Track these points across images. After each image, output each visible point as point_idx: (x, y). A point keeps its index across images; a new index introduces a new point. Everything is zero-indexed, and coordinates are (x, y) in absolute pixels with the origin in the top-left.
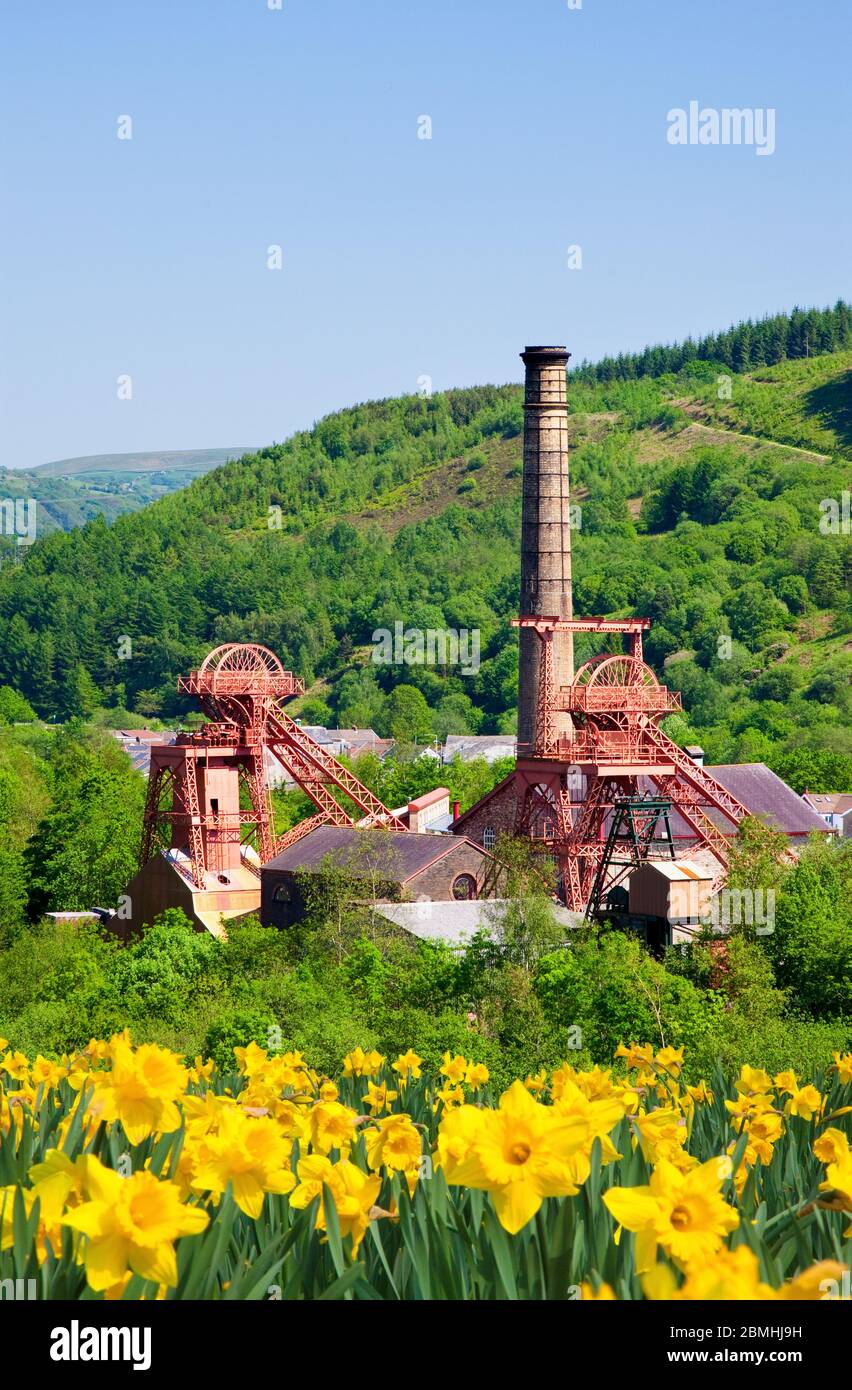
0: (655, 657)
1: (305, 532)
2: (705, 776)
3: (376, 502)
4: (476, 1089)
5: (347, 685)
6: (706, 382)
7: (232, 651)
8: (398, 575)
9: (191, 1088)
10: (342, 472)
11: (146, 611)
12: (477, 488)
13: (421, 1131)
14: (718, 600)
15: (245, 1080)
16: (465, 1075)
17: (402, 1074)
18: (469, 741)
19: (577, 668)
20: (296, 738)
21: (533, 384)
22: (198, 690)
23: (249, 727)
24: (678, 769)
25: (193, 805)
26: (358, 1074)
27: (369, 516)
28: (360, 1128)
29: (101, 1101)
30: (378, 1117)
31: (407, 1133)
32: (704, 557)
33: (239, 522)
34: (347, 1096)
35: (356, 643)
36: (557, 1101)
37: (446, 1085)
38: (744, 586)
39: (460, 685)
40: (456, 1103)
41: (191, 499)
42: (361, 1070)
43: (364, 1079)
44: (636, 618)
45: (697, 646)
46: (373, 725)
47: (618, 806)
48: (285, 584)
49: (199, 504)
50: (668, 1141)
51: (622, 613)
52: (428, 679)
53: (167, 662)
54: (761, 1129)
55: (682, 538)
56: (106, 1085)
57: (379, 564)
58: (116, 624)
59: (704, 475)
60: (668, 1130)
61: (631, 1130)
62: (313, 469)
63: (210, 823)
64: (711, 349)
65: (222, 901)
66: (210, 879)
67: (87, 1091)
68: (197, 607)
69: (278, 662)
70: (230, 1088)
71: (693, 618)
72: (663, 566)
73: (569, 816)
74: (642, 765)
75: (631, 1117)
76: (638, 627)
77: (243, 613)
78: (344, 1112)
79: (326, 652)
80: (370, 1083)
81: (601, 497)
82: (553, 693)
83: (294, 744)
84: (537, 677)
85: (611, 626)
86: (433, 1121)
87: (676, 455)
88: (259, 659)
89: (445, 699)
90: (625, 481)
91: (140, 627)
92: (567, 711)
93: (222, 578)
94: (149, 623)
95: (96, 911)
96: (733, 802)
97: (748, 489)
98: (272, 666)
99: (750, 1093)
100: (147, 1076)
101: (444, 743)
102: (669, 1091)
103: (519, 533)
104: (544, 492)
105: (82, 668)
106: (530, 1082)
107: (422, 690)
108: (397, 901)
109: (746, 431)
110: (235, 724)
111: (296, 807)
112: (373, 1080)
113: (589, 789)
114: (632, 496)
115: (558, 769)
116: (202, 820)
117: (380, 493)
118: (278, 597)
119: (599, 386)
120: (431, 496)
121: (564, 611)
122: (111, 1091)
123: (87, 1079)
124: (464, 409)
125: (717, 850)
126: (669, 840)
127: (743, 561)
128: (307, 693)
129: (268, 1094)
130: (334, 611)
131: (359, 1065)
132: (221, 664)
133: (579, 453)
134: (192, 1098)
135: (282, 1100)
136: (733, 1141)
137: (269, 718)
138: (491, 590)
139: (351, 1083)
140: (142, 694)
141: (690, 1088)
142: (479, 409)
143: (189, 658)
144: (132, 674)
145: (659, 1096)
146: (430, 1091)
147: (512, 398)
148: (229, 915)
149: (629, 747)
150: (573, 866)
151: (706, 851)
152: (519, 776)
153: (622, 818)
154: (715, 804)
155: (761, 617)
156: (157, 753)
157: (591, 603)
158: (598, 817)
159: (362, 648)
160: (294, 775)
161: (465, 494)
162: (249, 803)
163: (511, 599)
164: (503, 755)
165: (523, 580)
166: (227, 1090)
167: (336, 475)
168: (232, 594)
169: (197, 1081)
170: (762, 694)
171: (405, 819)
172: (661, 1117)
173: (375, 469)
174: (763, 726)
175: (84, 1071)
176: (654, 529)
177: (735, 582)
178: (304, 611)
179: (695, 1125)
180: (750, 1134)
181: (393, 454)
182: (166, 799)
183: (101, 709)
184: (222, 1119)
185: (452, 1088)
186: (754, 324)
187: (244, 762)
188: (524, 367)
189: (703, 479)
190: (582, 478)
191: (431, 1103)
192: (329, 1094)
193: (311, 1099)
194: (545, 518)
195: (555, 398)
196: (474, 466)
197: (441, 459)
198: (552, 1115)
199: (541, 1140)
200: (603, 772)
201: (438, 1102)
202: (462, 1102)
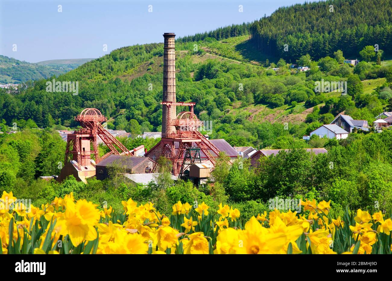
0: (197, 112)
1: (108, 80)
2: (209, 142)
3: (126, 72)
4: (234, 220)
5: (118, 119)
6: (210, 43)
7: (88, 111)
8: (131, 91)
9: (102, 220)
10: (117, 65)
11: (66, 99)
12: (152, 69)
13: (208, 240)
14: (213, 98)
15: (127, 216)
16: (229, 213)
17: (200, 213)
18: (150, 133)
19: (177, 115)
20: (105, 132)
21: (166, 43)
22: (80, 120)
23: (93, 129)
24: (202, 140)
25: (78, 149)
26: (179, 213)
27: (124, 76)
28: (180, 238)
29: (60, 226)
30: (188, 233)
31: (202, 241)
32: (209, 87)
33: (90, 77)
34: (174, 224)
35: (121, 108)
36: (271, 226)
37: (220, 219)
38: (219, 94)
39: (147, 119)
40: (225, 227)
41: (78, 72)
42: (181, 211)
43: (182, 216)
44: (192, 102)
45: (207, 110)
46: (125, 129)
47: (187, 150)
48: (102, 93)
49: (80, 72)
50: (322, 244)
51: (188, 101)
52: (139, 118)
53: (72, 113)
54: (366, 239)
55: (204, 82)
56: (62, 218)
57: (126, 88)
58: (59, 103)
59: (210, 67)
60: (323, 239)
61: (306, 239)
62: (110, 64)
63: (83, 154)
64: (212, 35)
65: (86, 174)
66: (82, 168)
67: (53, 221)
68: (80, 99)
69: (100, 113)
70: (120, 220)
71: (207, 102)
72: (199, 89)
73: (174, 152)
74: (193, 139)
75: (306, 233)
76: (192, 104)
77: (91, 101)
78: (173, 231)
79: (113, 111)
80: (185, 218)
81: (183, 72)
82: (171, 121)
83: (104, 134)
84: (167, 117)
85: (186, 104)
86: (214, 235)
87: (202, 61)
88: (95, 112)
89: (144, 123)
90: (190, 68)
91: (65, 104)
92: (174, 126)
93: (86, 91)
94: (67, 103)
95: (53, 176)
96: (216, 148)
97: (220, 70)
98: (99, 114)
99: (362, 222)
100: (81, 215)
101: (143, 134)
102: (324, 221)
103: (162, 81)
104: (169, 70)
105: (50, 114)
106: (259, 217)
107: (137, 120)
108: (131, 174)
109: (220, 55)
110: (89, 129)
111: (105, 150)
112: (186, 216)
113: (180, 145)
114: (191, 72)
115: (172, 140)
116: (81, 153)
117: (127, 70)
118: (101, 97)
119: (183, 44)
120: (140, 71)
121: (174, 100)
122: (64, 221)
123: (53, 215)
124: (149, 49)
125: (212, 161)
126: (200, 158)
127: (219, 88)
128: (108, 121)
129: (138, 223)
130: (115, 100)
131: (180, 209)
132: (86, 113)
133: (178, 61)
134: (102, 224)
135: (144, 225)
136: (354, 245)
137: (98, 127)
138: (156, 95)
139: (176, 218)
140: (65, 121)
141: (333, 220)
142: (152, 49)
143: (78, 112)
144: (63, 116)
145: (319, 224)
146: (213, 221)
147: (161, 47)
148: (87, 177)
149: (190, 135)
150: (176, 165)
151: (209, 161)
152: (162, 142)
153: (188, 153)
154: (211, 149)
155: (224, 102)
156: (69, 136)
157: (181, 99)
158: (182, 152)
159: (122, 110)
160: (104, 142)
161: (149, 71)
162: (93, 149)
163: (161, 97)
164: (158, 137)
165: (163, 92)
166: (118, 221)
167: (116, 66)
168: (89, 96)
169: (104, 217)
170: (224, 122)
171: (133, 153)
172: (320, 233)
173: (126, 64)
174: (224, 130)
175: (52, 212)
176: (197, 80)
177: (217, 93)
178: (107, 100)
179: (335, 237)
180: (361, 241)
181: (130, 60)
182: (71, 148)
183: (55, 125)
184: (116, 235)
185: (223, 220)
186: (223, 28)
187: (92, 138)
188: (164, 38)
189: (209, 67)
190: (179, 67)
191: (213, 227)
192: (166, 223)
193: (157, 225)
194: (169, 77)
195: (172, 46)
196: (151, 64)
197: (143, 61)
198: (269, 232)
199: (264, 244)
200: (183, 141)
201: (216, 226)
202: (227, 226)
